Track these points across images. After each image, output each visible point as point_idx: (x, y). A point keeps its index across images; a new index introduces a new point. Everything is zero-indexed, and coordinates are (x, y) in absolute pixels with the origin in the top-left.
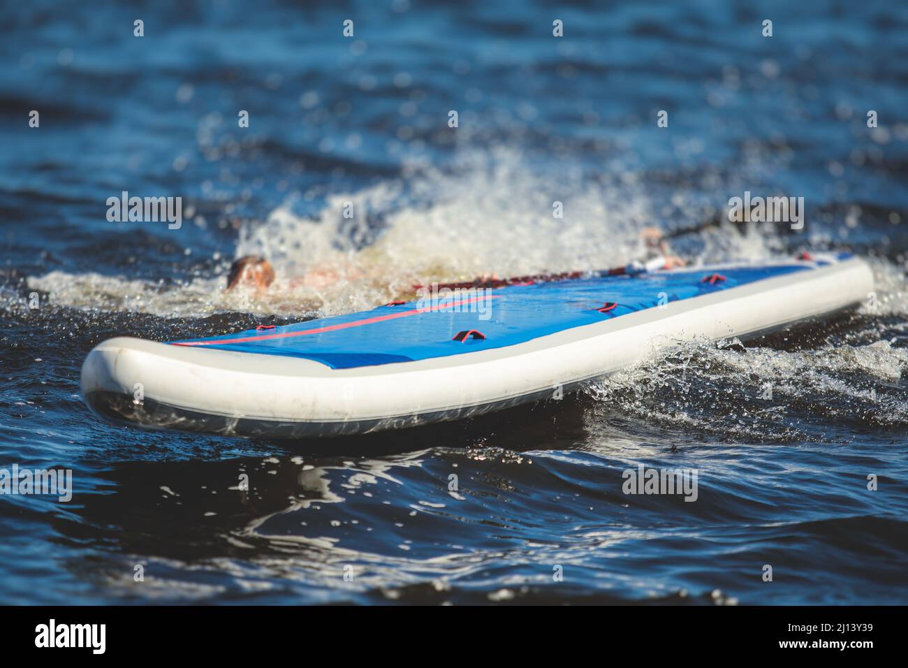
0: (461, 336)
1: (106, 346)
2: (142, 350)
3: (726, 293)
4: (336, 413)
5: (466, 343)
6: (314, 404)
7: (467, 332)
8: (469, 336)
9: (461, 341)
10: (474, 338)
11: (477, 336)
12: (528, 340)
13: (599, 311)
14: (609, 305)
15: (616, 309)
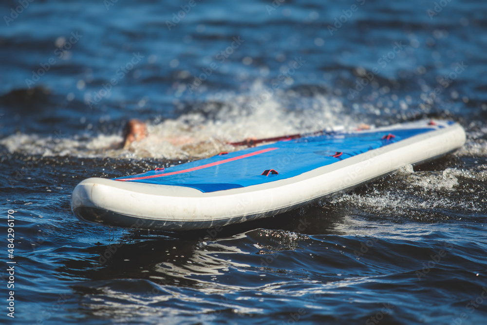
0: (266, 173)
1: (86, 182)
2: (106, 184)
3: (396, 144)
4: (205, 216)
5: (269, 176)
6: (194, 212)
7: (269, 170)
8: (270, 172)
9: (266, 175)
10: (272, 174)
11: (274, 173)
12: (300, 174)
13: (334, 157)
14: (338, 153)
15: (342, 156)
